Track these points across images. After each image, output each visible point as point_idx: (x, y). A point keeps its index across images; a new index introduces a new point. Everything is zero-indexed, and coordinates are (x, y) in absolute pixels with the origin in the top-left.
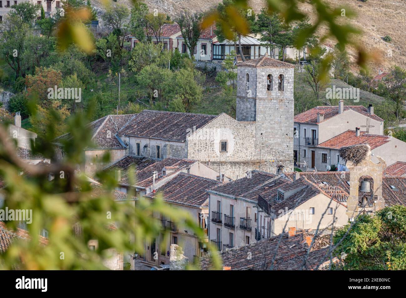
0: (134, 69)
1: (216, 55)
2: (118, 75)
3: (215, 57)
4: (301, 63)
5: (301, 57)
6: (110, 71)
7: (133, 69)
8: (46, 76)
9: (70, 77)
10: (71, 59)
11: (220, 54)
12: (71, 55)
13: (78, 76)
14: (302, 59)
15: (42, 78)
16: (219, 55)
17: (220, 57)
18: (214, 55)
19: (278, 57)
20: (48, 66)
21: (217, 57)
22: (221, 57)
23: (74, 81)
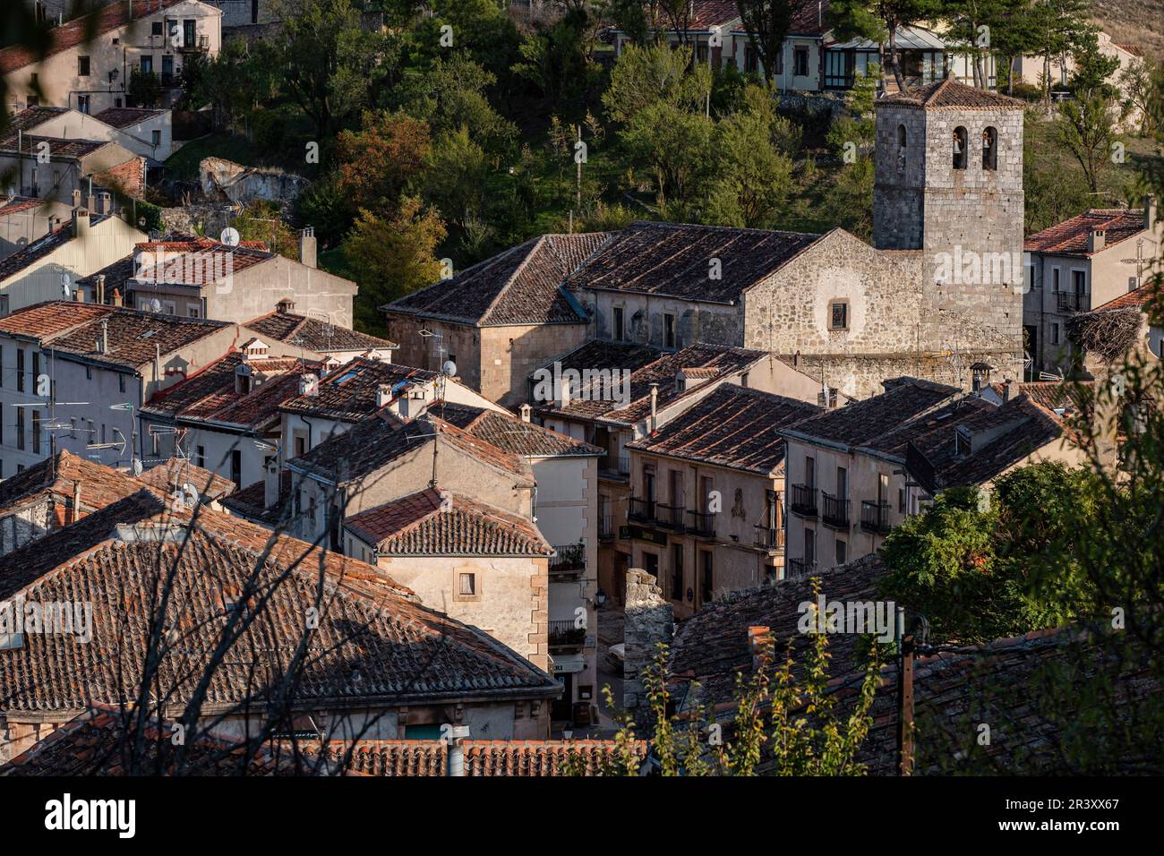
0: (618, 116)
1: (832, 77)
2: (577, 129)
3: (829, 82)
4: (1054, 96)
5: (1055, 81)
6: (555, 120)
7: (613, 114)
8: (390, 136)
9: (451, 136)
10: (455, 88)
11: (842, 74)
12: (456, 78)
13: (471, 135)
14: (1059, 87)
15: (378, 139)
16: (839, 77)
17: (842, 83)
18: (828, 77)
19: (994, 80)
20: (393, 109)
21: (835, 82)
22: (846, 82)
23: (460, 148)
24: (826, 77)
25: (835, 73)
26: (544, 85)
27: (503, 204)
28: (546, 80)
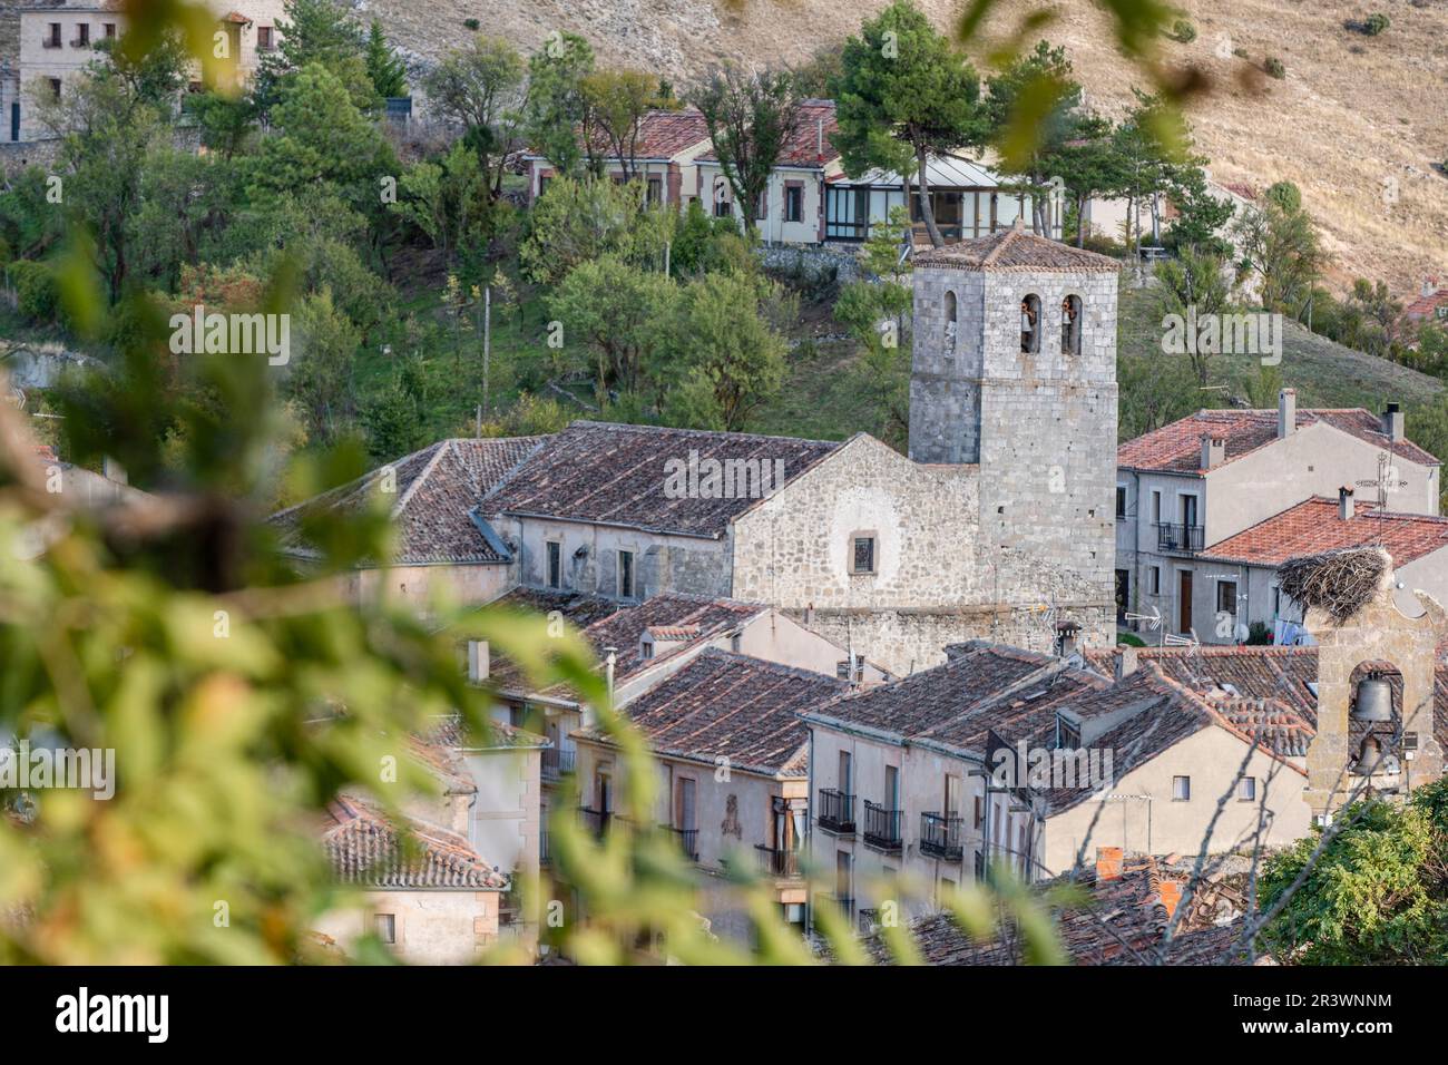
0: (542, 275)
1: (837, 224)
2: (483, 293)
3: (832, 231)
4: (1144, 254)
5: (1143, 234)
6: (452, 280)
7: (535, 273)
8: (221, 299)
9: (308, 301)
10: (310, 235)
11: (851, 220)
12: (312, 221)
13: (335, 301)
14: (1148, 241)
16: (846, 225)
17: (851, 232)
18: (832, 224)
19: (1060, 231)
20: (226, 263)
21: (842, 232)
22: (856, 232)
23: (320, 318)
24: (828, 224)
25: (842, 219)
26: (434, 231)
27: (380, 396)
28: (437, 224)
